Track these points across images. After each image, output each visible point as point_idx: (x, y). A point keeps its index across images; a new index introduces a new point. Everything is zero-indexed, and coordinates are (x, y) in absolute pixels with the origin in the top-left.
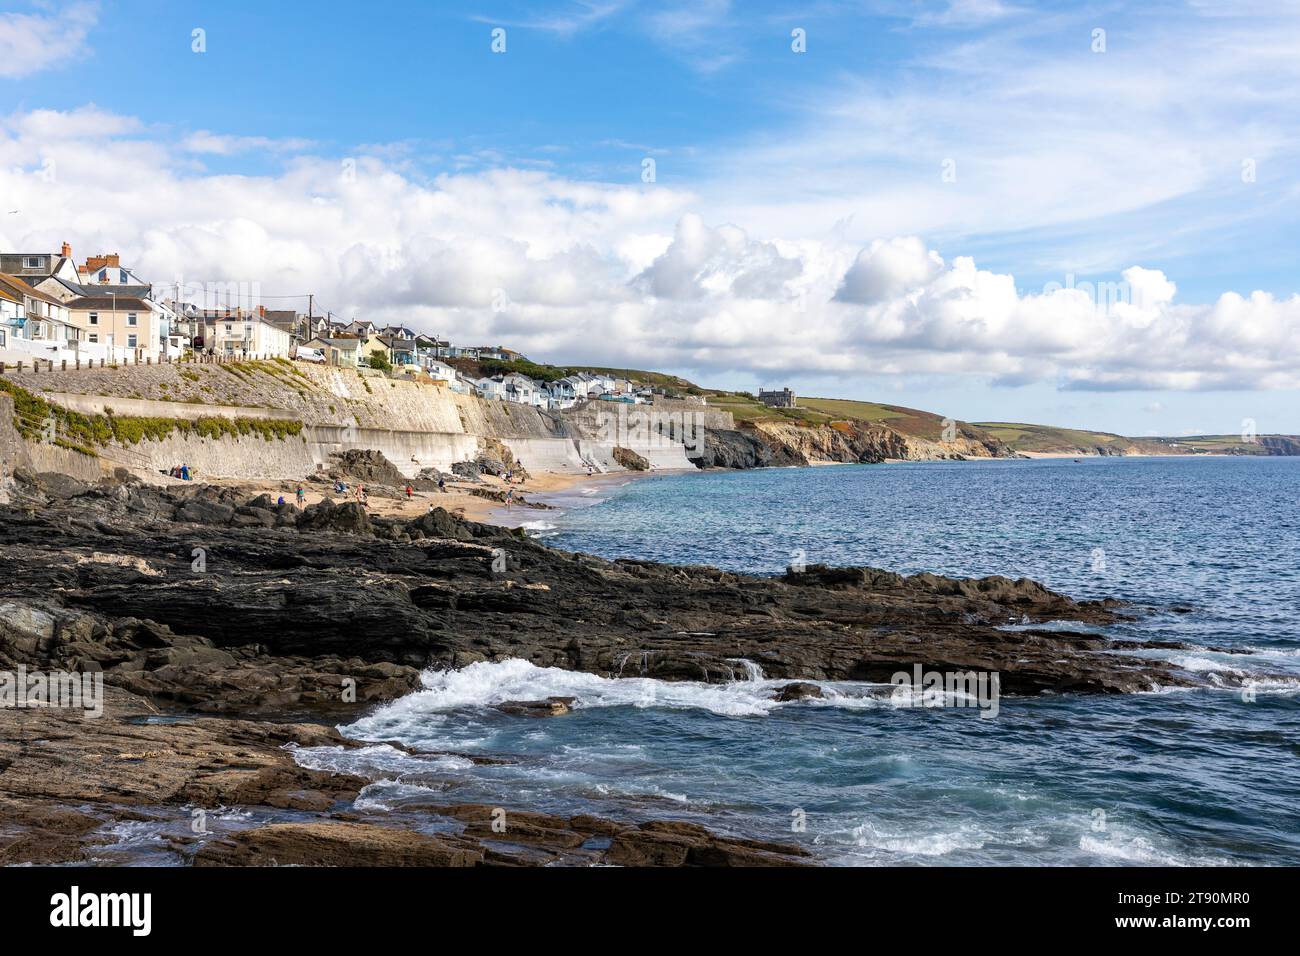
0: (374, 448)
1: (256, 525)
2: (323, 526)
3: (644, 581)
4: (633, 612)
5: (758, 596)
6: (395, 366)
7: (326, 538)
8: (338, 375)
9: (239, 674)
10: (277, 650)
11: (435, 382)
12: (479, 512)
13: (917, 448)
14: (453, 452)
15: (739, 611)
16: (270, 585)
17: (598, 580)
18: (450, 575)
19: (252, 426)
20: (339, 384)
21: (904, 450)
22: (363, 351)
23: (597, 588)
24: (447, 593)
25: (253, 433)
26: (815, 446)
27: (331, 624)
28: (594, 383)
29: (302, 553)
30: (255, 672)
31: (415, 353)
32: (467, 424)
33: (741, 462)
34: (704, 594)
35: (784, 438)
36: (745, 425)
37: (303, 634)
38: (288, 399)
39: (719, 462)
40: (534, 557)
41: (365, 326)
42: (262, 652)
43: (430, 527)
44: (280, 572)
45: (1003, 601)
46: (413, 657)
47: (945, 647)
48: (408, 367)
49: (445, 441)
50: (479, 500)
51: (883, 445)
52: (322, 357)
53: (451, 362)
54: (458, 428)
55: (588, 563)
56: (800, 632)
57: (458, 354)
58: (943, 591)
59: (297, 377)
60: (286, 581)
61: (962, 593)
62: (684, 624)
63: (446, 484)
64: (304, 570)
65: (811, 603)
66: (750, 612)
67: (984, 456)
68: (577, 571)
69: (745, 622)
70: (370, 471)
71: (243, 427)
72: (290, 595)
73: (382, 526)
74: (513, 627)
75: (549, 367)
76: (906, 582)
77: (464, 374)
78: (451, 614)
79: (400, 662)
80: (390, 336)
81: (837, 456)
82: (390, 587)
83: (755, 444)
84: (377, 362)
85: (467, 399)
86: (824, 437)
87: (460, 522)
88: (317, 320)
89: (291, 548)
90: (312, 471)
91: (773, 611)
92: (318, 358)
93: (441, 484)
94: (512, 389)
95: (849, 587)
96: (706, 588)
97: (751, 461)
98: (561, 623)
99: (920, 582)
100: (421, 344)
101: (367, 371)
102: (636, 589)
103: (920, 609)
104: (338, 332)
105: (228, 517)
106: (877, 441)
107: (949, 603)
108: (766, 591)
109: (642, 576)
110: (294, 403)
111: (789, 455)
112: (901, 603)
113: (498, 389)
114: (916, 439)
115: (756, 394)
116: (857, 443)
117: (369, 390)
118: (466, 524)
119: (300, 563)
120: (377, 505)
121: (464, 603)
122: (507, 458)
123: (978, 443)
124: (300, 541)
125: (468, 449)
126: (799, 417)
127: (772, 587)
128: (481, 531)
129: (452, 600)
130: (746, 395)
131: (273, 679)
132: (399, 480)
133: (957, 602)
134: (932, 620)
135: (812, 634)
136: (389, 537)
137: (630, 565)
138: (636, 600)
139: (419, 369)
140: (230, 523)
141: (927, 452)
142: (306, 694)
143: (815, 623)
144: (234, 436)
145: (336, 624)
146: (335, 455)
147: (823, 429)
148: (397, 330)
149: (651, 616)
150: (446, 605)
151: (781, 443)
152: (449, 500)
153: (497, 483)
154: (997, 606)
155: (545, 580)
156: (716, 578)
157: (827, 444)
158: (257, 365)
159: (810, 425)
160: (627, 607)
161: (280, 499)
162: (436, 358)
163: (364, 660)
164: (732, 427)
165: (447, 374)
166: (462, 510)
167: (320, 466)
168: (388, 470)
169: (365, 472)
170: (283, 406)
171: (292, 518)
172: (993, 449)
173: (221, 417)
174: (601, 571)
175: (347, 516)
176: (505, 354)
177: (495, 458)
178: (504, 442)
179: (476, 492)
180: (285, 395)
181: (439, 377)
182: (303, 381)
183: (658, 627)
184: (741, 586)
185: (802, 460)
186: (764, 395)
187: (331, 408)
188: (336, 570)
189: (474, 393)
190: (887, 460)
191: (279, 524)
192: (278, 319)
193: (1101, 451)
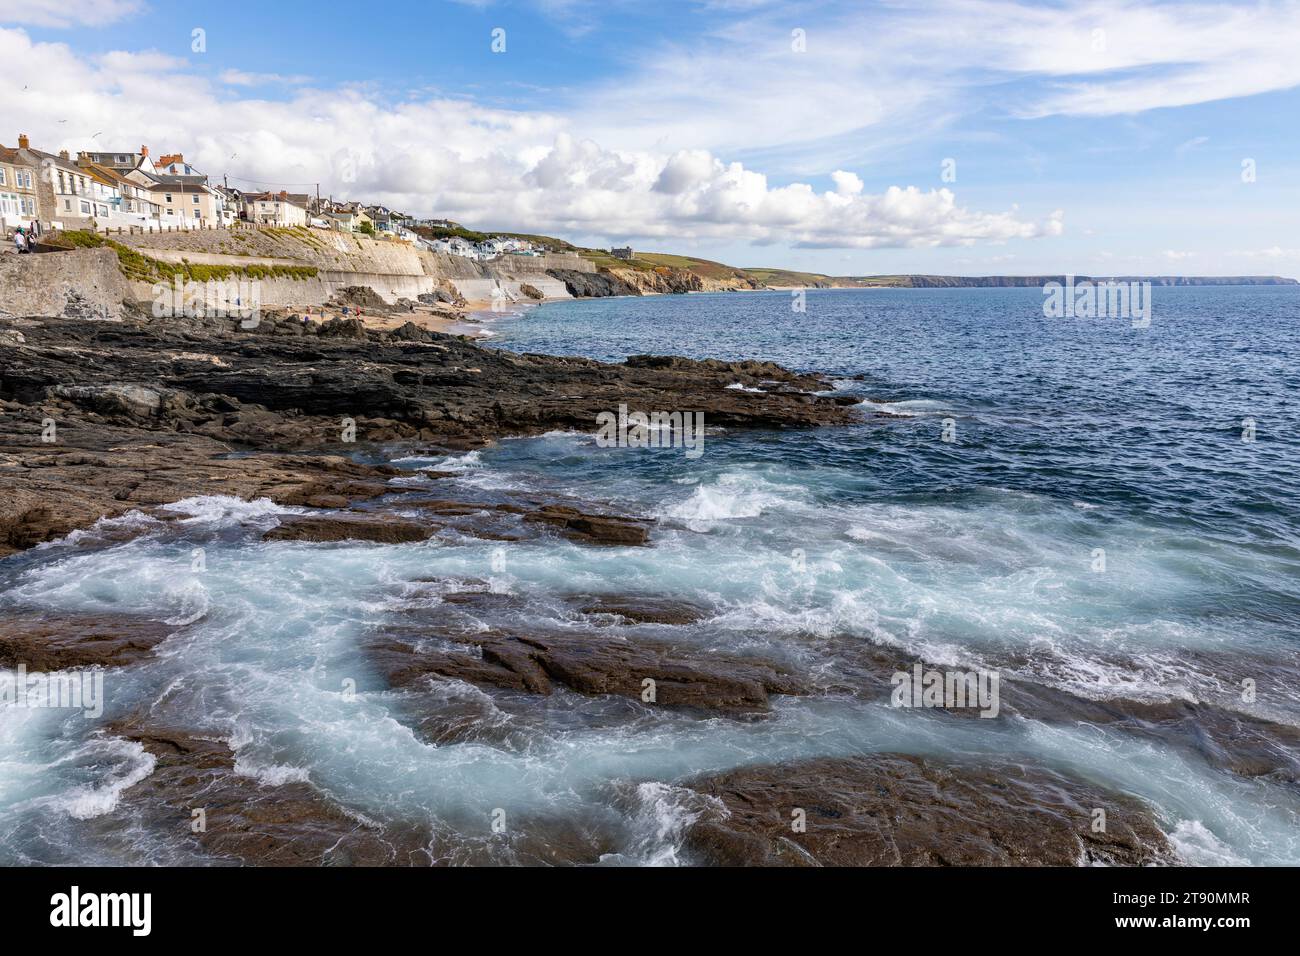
0: (366, 285)
1: (291, 334)
2: (335, 334)
3: (541, 366)
4: (533, 385)
5: (610, 374)
6: (377, 232)
7: (337, 342)
8: (340, 238)
9: (285, 427)
10: (309, 412)
11: (404, 242)
12: (436, 326)
13: (708, 285)
14: (418, 287)
15: (598, 383)
16: (302, 371)
17: (512, 366)
18: (418, 364)
19: (284, 271)
20: (340, 244)
21: (700, 285)
22: (355, 222)
23: (512, 371)
24: (416, 375)
25: (285, 275)
26: (646, 283)
27: (343, 395)
28: (507, 243)
29: (321, 351)
30: (296, 425)
31: (390, 223)
32: (427, 269)
33: (600, 293)
34: (577, 374)
35: (627, 278)
36: (603, 270)
37: (326, 401)
38: (307, 253)
39: (587, 293)
40: (471, 352)
41: (357, 204)
42: (299, 413)
43: (405, 335)
44: (308, 363)
45: (755, 375)
46: (397, 414)
47: (720, 402)
48: (386, 232)
49: (412, 280)
50: (436, 318)
51: (687, 282)
52: (328, 225)
53: (414, 230)
54: (420, 272)
55: (505, 355)
56: (635, 394)
57: (418, 224)
58: (720, 369)
59: (312, 239)
60: (312, 369)
61: (731, 371)
62: (565, 391)
63: (414, 308)
64: (323, 362)
65: (641, 378)
66: (606, 384)
67: (748, 289)
68: (499, 361)
69: (602, 390)
70: (364, 300)
71: (278, 271)
72: (315, 377)
73: (374, 335)
74: (459, 395)
75: (478, 233)
76: (698, 365)
77: (423, 237)
78: (420, 388)
79: (388, 418)
80: (374, 212)
81: (659, 289)
82: (379, 371)
83: (609, 282)
84: (365, 229)
85: (426, 254)
86: (651, 277)
87: (423, 331)
88: (323, 201)
89: (314, 348)
90: (326, 300)
91: (619, 383)
92: (326, 226)
93: (411, 308)
94: (454, 247)
95: (665, 368)
96: (579, 369)
97: (607, 292)
98: (489, 392)
99: (707, 365)
100: (394, 217)
101: (359, 235)
102: (535, 371)
103: (706, 380)
104: (338, 209)
105: (272, 330)
106: (684, 279)
107: (724, 376)
108: (615, 371)
109: (539, 363)
110: (311, 256)
111: (630, 289)
112: (695, 377)
113: (445, 247)
114: (707, 279)
115: (609, 251)
116: (671, 281)
117: (360, 247)
118: (427, 332)
119: (321, 357)
120: (370, 322)
121: (428, 381)
122: (453, 291)
123: (744, 281)
124: (320, 344)
125: (428, 286)
126: (637, 265)
127: (618, 369)
128: (437, 337)
129: (420, 379)
130: (603, 251)
131: (308, 430)
132: (384, 306)
133: (728, 375)
134: (713, 386)
135: (641, 396)
136: (378, 341)
137: (531, 357)
138: (535, 377)
139: (393, 234)
140: (273, 333)
141: (714, 286)
142: (330, 438)
143: (643, 389)
144: (272, 277)
145: (347, 395)
146: (340, 290)
147: (651, 273)
148: (377, 208)
149: (545, 387)
150: (417, 383)
151: (625, 282)
152: (419, 318)
153: (447, 307)
154: (752, 378)
155: (478, 366)
156: (585, 364)
157: (653, 281)
158: (284, 230)
159: (643, 270)
160: (530, 381)
161: (306, 318)
162: (404, 226)
163: (366, 416)
164: (595, 271)
165: (412, 237)
166: (426, 324)
167: (331, 297)
168: (376, 300)
169: (361, 301)
170: (304, 257)
171: (314, 330)
172: (753, 285)
173: (262, 265)
174: (513, 360)
175: (350, 328)
176: (450, 224)
177: (445, 291)
178: (451, 281)
179: (434, 313)
180: (305, 250)
181: (406, 239)
182: (316, 241)
183: (549, 394)
184: (600, 368)
185: (637, 291)
186: (615, 251)
187: (336, 259)
188: (345, 362)
189: (430, 249)
190: (690, 292)
191: (306, 333)
192: (298, 200)
193: (817, 286)
